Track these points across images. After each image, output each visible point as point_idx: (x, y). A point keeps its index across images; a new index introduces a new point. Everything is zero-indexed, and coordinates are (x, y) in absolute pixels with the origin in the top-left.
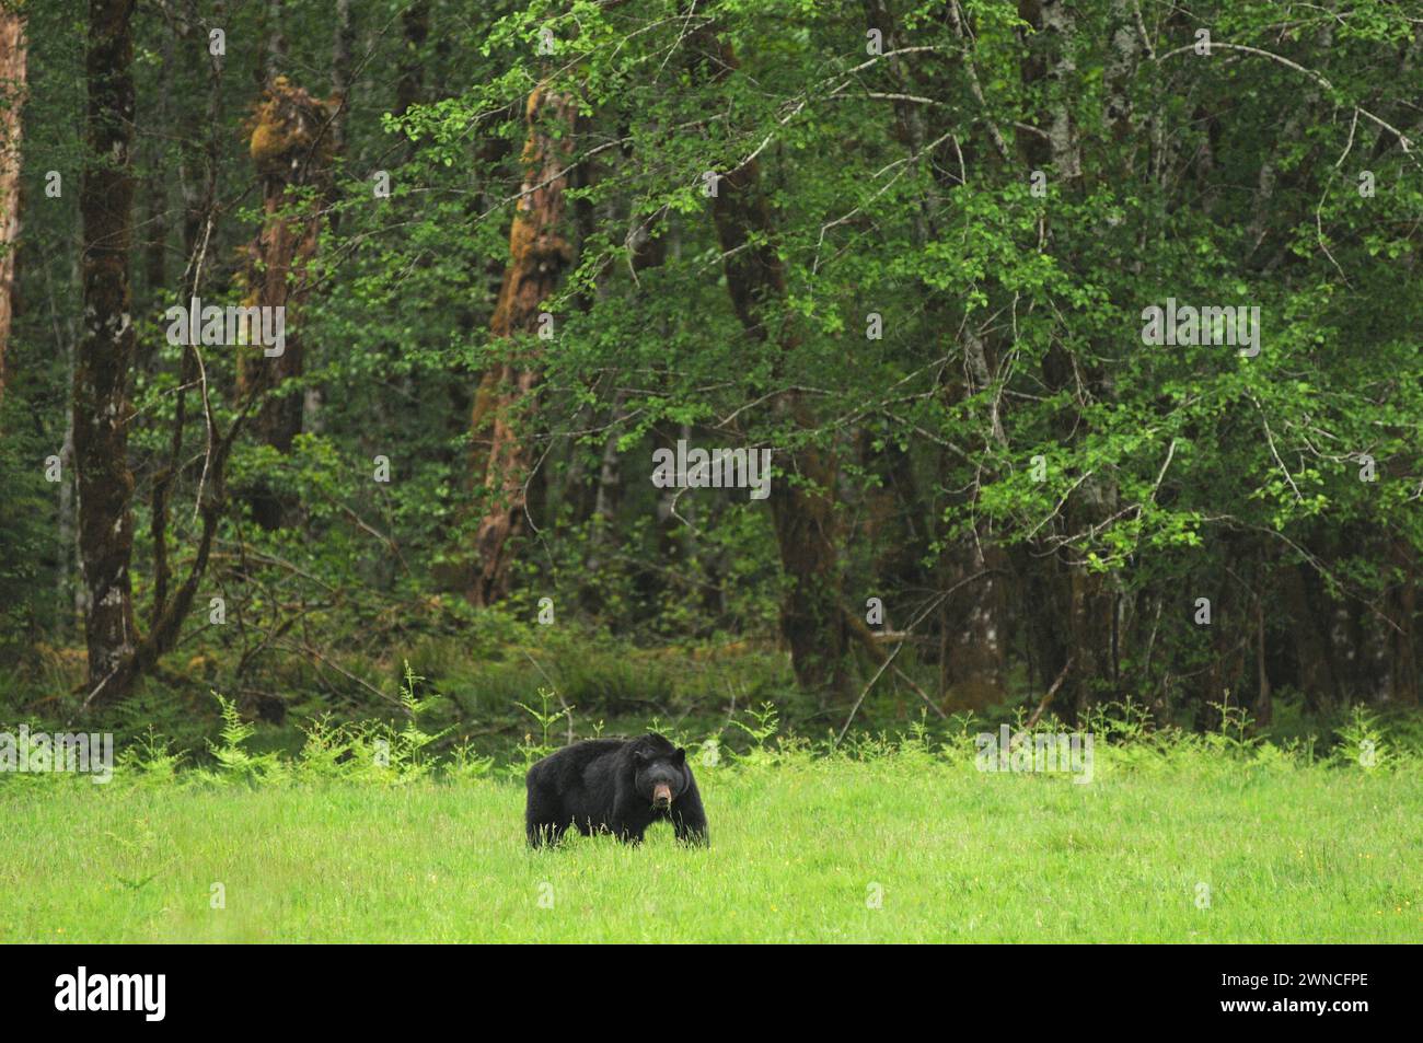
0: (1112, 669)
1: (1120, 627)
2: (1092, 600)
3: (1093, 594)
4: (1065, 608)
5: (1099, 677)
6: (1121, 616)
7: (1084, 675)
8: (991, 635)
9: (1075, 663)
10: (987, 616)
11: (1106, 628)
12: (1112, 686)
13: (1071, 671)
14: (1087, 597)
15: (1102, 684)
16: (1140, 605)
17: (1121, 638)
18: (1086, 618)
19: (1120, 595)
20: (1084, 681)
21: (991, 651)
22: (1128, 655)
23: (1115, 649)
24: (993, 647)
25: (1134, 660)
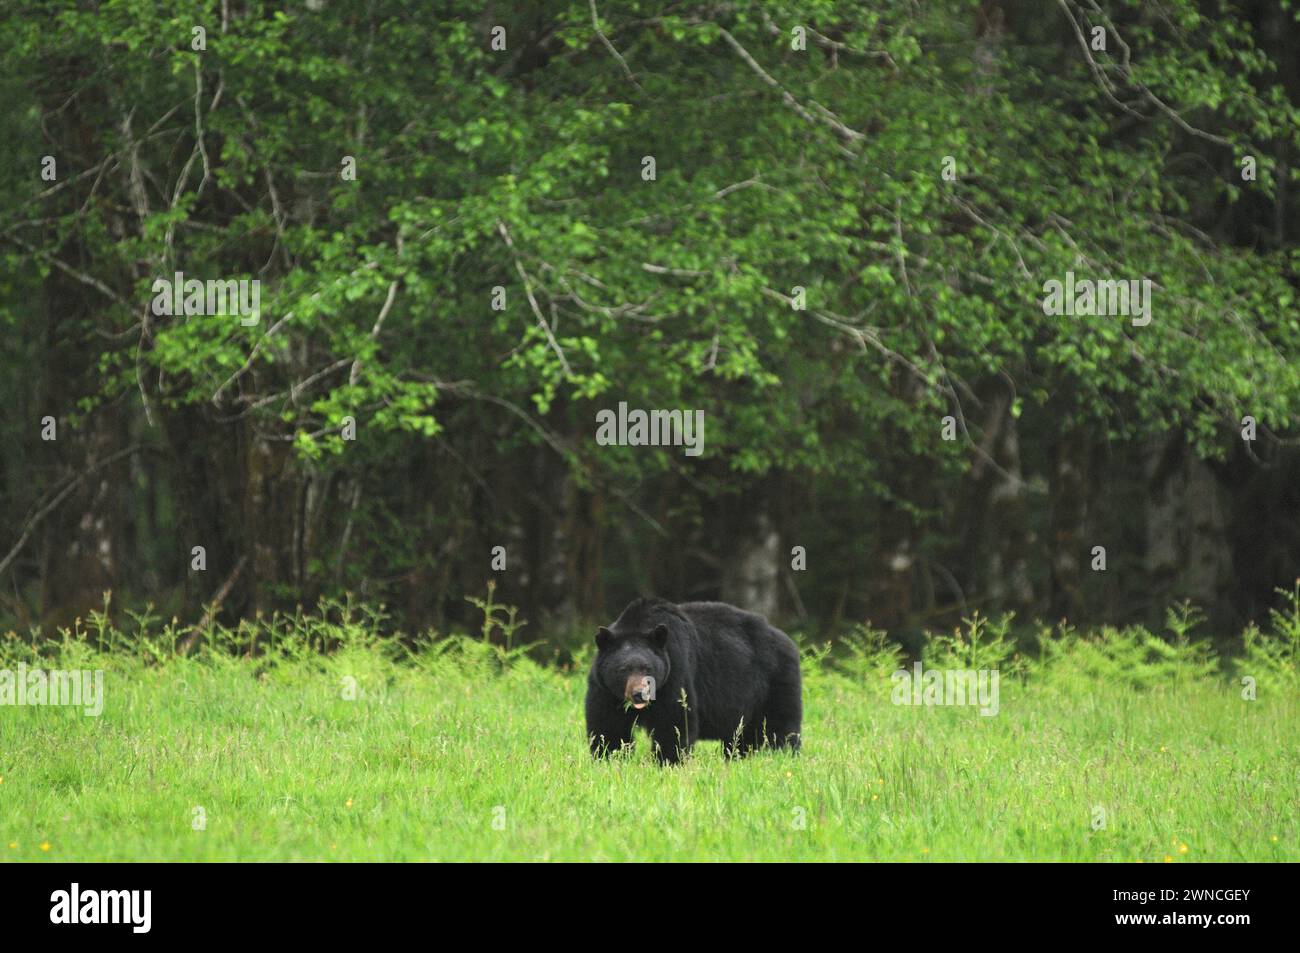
0: (296, 572)
1: (308, 517)
2: (273, 485)
3: (275, 477)
4: (239, 494)
5: (280, 580)
6: (310, 505)
7: (260, 578)
8: (105, 547)
9: (249, 565)
10: (99, 525)
11: (290, 521)
12: (296, 591)
13: (242, 575)
14: (266, 480)
15: (283, 590)
16: (333, 492)
17: (309, 532)
18: (265, 507)
19: (310, 479)
20: (260, 586)
21: (103, 567)
22: (317, 555)
23: (301, 547)
24: (107, 562)
25: (324, 559)
